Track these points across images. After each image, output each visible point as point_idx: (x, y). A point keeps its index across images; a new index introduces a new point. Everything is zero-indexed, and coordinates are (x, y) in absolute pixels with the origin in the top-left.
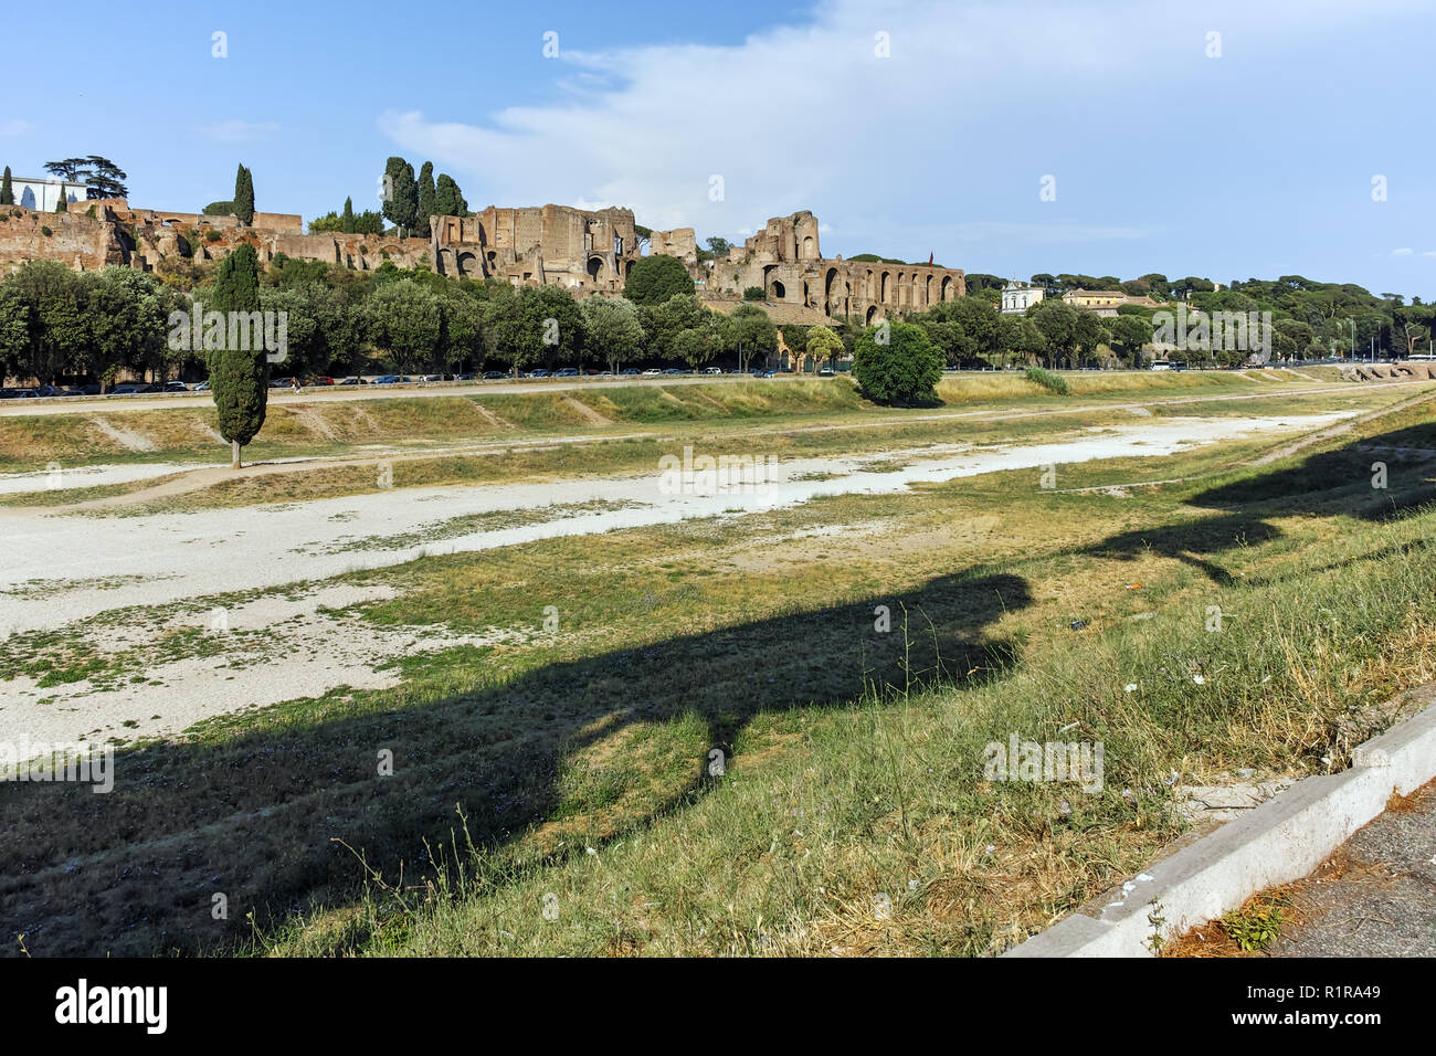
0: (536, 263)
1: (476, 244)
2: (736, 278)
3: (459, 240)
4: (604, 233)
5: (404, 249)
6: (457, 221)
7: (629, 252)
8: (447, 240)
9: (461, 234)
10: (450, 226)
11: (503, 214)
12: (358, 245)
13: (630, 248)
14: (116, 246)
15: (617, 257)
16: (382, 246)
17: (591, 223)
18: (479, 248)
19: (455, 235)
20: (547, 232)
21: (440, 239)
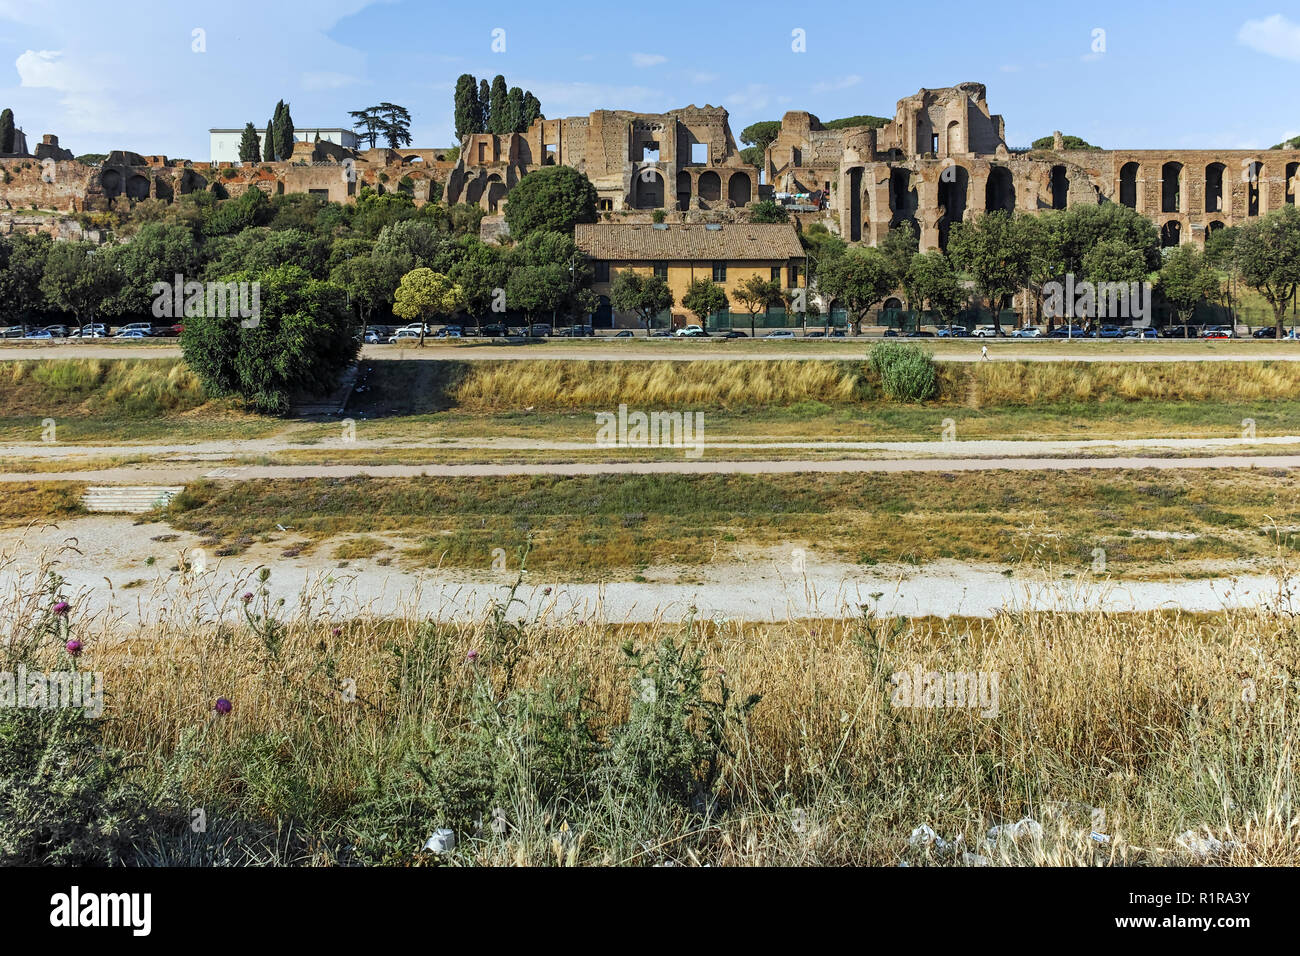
1: (506, 164)
2: (836, 187)
3: (491, 160)
4: (666, 140)
6: (489, 139)
7: (717, 161)
8: (476, 161)
9: (497, 153)
10: (482, 145)
11: (550, 126)
12: (379, 172)
13: (717, 156)
14: (96, 189)
15: (685, 169)
16: (405, 173)
17: (654, 128)
18: (505, 167)
19: (489, 155)
20: (593, 144)
21: (466, 161)
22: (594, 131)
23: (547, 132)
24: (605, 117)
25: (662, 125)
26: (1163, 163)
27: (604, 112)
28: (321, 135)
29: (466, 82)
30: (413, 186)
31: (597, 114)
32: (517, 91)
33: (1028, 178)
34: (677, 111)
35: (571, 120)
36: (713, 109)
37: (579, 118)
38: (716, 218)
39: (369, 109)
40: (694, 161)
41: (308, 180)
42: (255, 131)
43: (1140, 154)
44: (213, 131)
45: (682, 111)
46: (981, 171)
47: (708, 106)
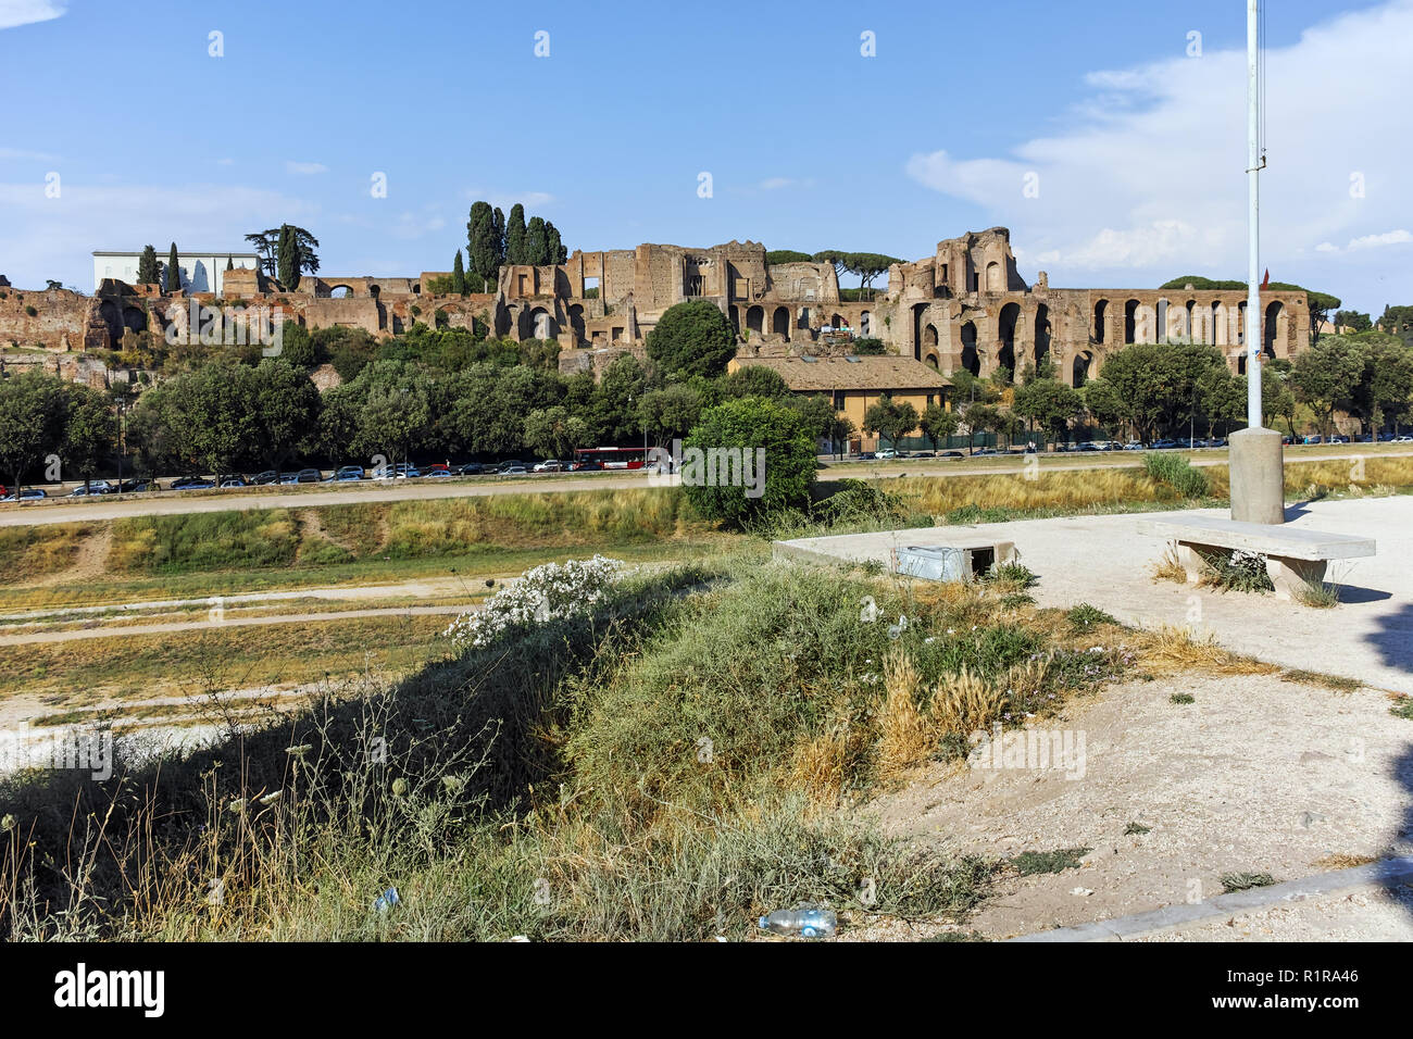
0: (628, 315)
1: (550, 297)
2: (888, 321)
3: (533, 292)
4: (715, 274)
5: (467, 307)
6: (529, 271)
7: (758, 296)
8: (516, 294)
9: (537, 285)
10: (522, 277)
11: (591, 259)
12: (409, 306)
13: (758, 290)
14: (99, 323)
15: (734, 304)
16: (439, 306)
17: (701, 263)
18: (552, 301)
19: (529, 287)
20: (641, 277)
21: (506, 294)
22: (642, 265)
23: (587, 265)
24: (651, 251)
25: (709, 260)
26: (1126, 300)
27: (651, 246)
28: (234, 261)
29: (481, 211)
30: (448, 320)
31: (645, 247)
32: (537, 222)
33: (1066, 314)
34: (720, 247)
35: (616, 253)
36: (754, 246)
37: (623, 251)
38: (816, 351)
39: (267, 232)
40: (738, 295)
41: (334, 312)
42: (155, 255)
43: (1109, 293)
44: (97, 254)
45: (726, 246)
46: (1031, 308)
47: (749, 242)
